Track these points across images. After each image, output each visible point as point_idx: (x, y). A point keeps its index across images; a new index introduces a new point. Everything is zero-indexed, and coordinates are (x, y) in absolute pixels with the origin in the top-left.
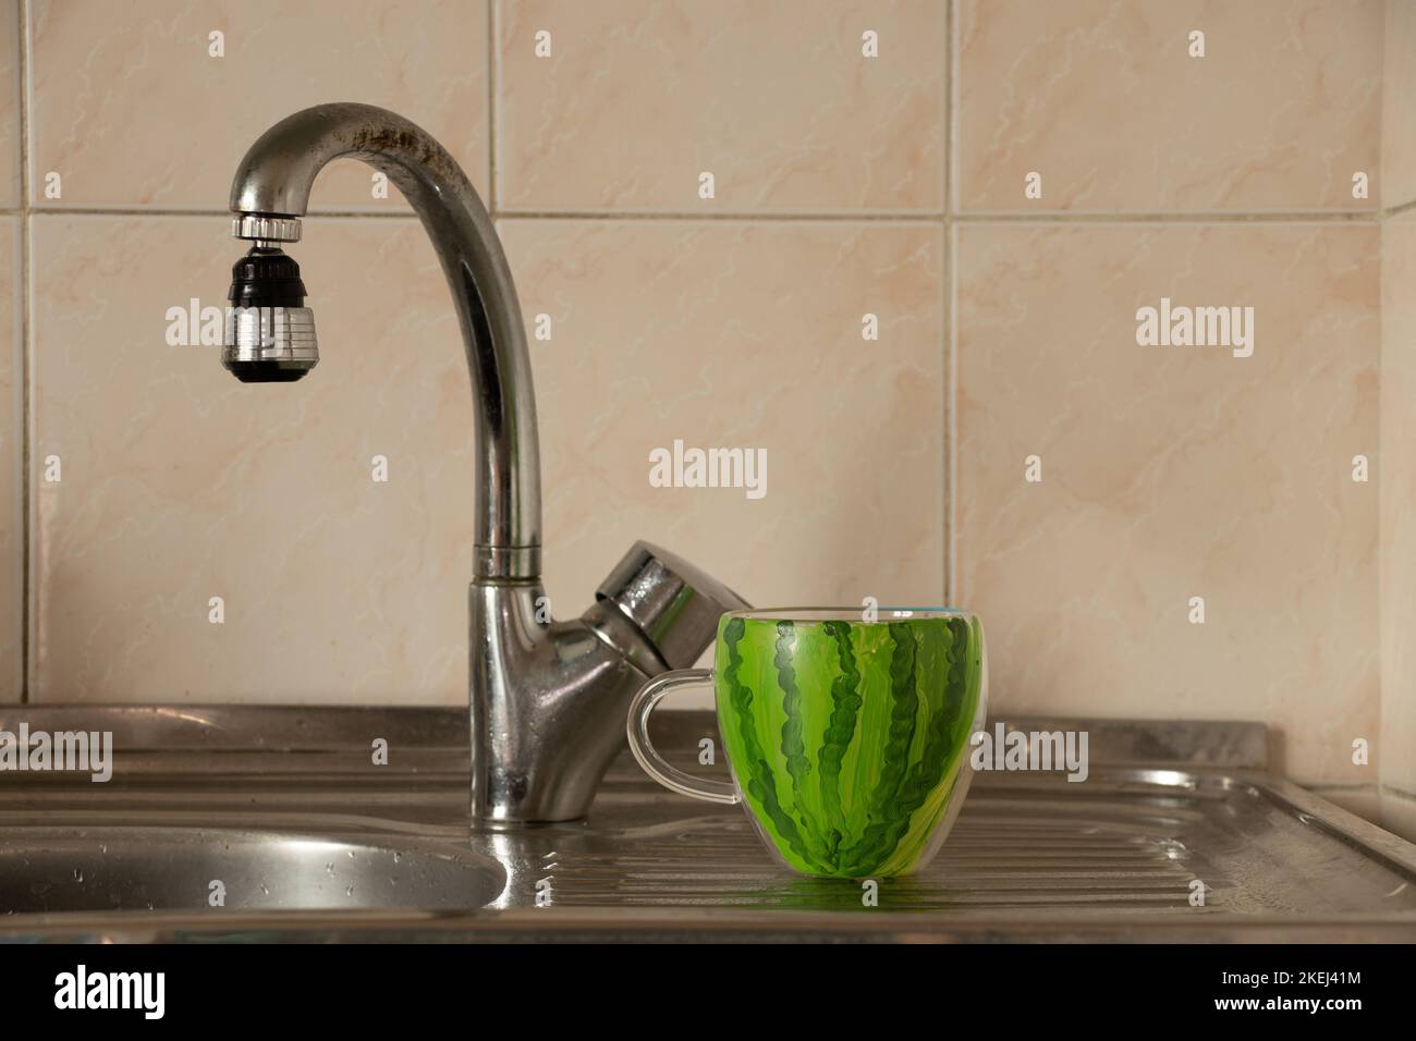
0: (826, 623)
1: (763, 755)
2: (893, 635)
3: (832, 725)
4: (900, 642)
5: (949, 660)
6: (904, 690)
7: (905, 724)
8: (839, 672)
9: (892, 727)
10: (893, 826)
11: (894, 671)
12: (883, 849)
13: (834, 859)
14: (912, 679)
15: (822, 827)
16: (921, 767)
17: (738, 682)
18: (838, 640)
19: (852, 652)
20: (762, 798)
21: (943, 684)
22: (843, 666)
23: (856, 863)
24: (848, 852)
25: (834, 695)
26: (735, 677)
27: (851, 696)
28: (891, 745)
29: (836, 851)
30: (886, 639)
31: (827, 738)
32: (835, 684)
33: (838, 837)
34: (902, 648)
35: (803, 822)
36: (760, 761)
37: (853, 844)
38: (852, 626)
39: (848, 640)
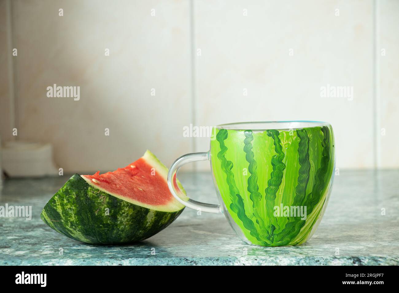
0: (268, 131)
1: (239, 192)
2: (299, 135)
3: (272, 178)
4: (302, 138)
5: (323, 146)
6: (304, 160)
7: (305, 176)
8: (275, 153)
9: (299, 177)
10: (299, 222)
11: (300, 151)
12: (294, 233)
13: (271, 238)
14: (308, 155)
15: (267, 224)
16: (311, 195)
17: (225, 159)
18: (274, 139)
19: (280, 144)
20: (237, 211)
21: (321, 157)
22: (276, 150)
23: (282, 239)
24: (278, 235)
25: (273, 164)
26: (224, 156)
27: (281, 164)
28: (299, 186)
29: (273, 234)
30: (295, 137)
31: (270, 184)
32: (273, 158)
33: (274, 228)
34: (303, 141)
35: (257, 222)
36: (236, 195)
37: (280, 231)
38: (280, 132)
39: (278, 138)
